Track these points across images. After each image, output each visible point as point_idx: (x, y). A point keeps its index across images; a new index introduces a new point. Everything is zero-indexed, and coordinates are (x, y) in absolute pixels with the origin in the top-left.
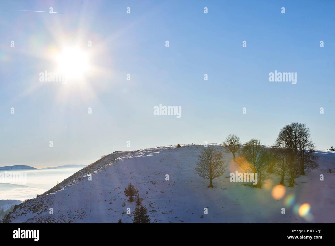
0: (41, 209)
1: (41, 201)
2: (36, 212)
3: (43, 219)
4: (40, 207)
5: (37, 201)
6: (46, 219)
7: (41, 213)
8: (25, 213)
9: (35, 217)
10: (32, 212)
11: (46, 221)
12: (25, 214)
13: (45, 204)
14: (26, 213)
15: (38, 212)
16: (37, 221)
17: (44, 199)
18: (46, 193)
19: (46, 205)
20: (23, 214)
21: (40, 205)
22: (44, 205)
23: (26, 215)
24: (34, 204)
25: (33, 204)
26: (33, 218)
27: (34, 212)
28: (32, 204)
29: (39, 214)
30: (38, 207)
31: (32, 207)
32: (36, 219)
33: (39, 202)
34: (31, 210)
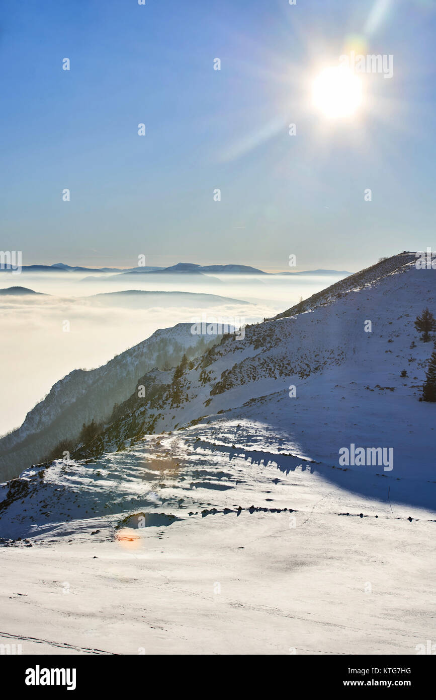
0: (269, 342)
1: (270, 329)
2: (260, 347)
3: (271, 359)
4: (268, 339)
5: (263, 328)
6: (277, 360)
7: (269, 350)
8: (241, 348)
9: (259, 356)
10: (253, 346)
11: (276, 363)
12: (241, 350)
13: (276, 335)
14: (243, 347)
15: (264, 347)
16: (261, 362)
17: (275, 326)
18: (279, 316)
19: (278, 337)
20: (238, 349)
21: (268, 336)
22: (275, 337)
23: (242, 352)
24: (258, 334)
25: (256, 333)
26: (254, 358)
27: (256, 348)
28: (254, 333)
29: (265, 351)
30: (264, 339)
31: (254, 338)
32: (259, 359)
33: (265, 331)
34: (251, 343)
